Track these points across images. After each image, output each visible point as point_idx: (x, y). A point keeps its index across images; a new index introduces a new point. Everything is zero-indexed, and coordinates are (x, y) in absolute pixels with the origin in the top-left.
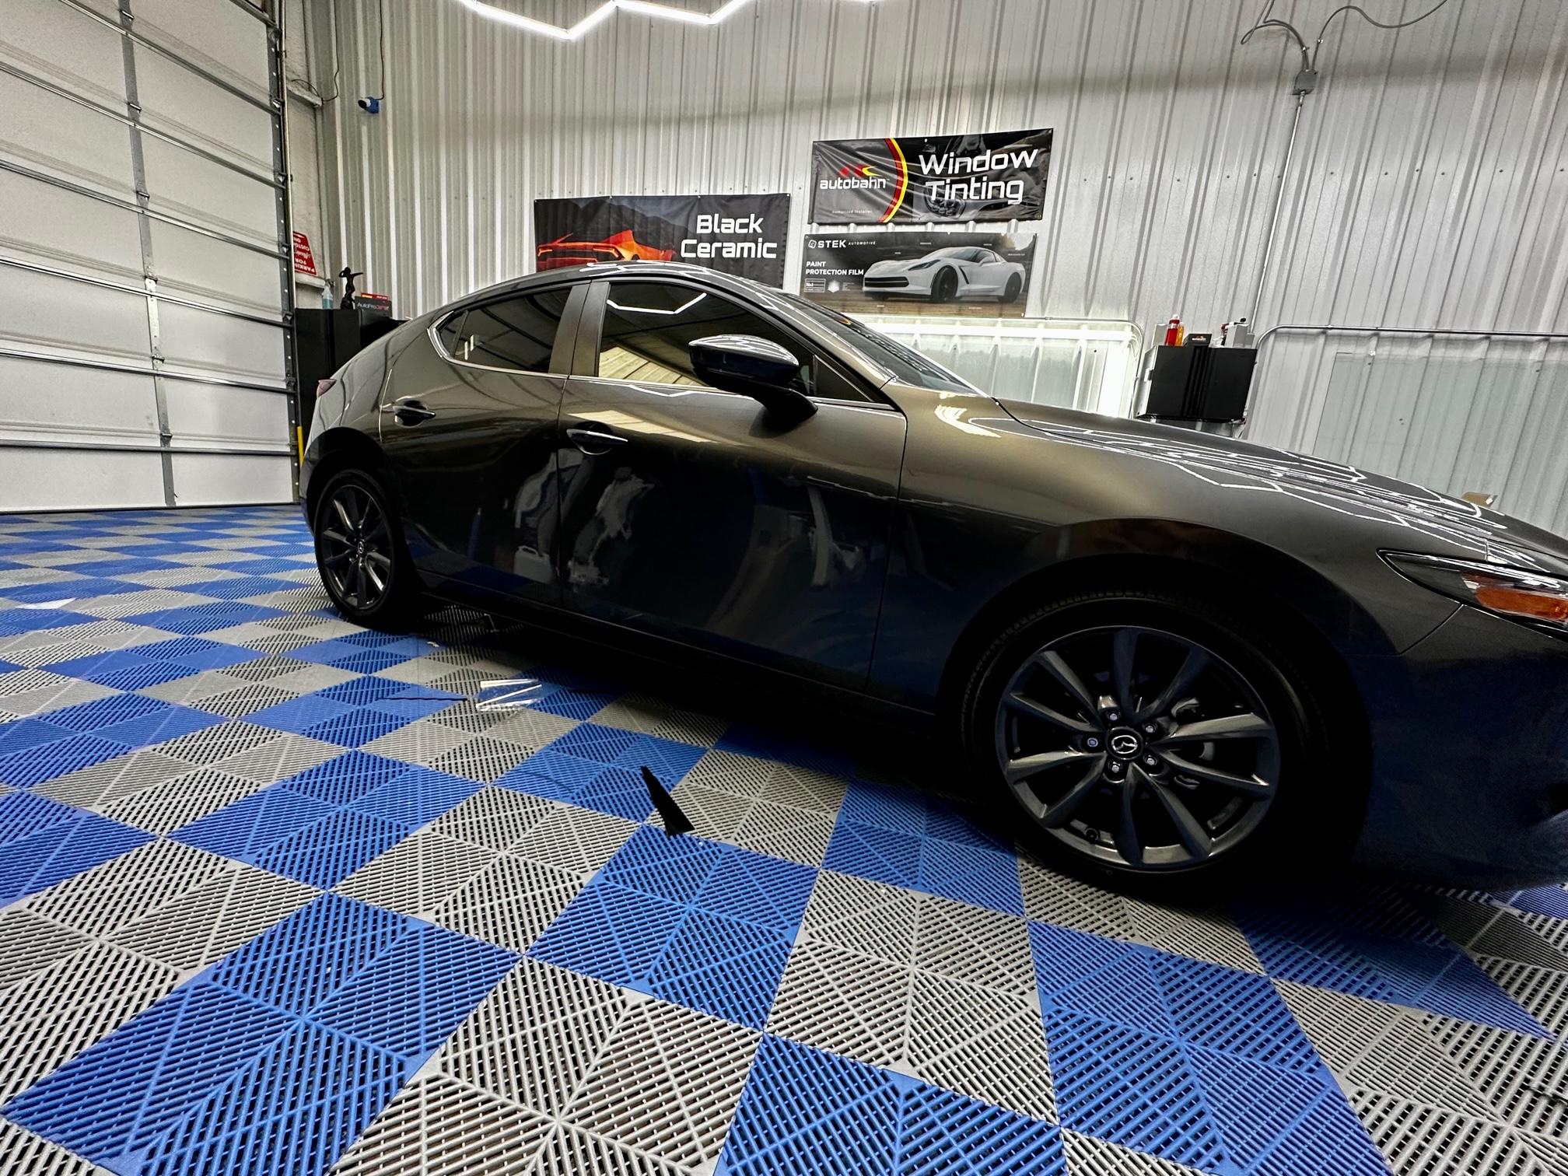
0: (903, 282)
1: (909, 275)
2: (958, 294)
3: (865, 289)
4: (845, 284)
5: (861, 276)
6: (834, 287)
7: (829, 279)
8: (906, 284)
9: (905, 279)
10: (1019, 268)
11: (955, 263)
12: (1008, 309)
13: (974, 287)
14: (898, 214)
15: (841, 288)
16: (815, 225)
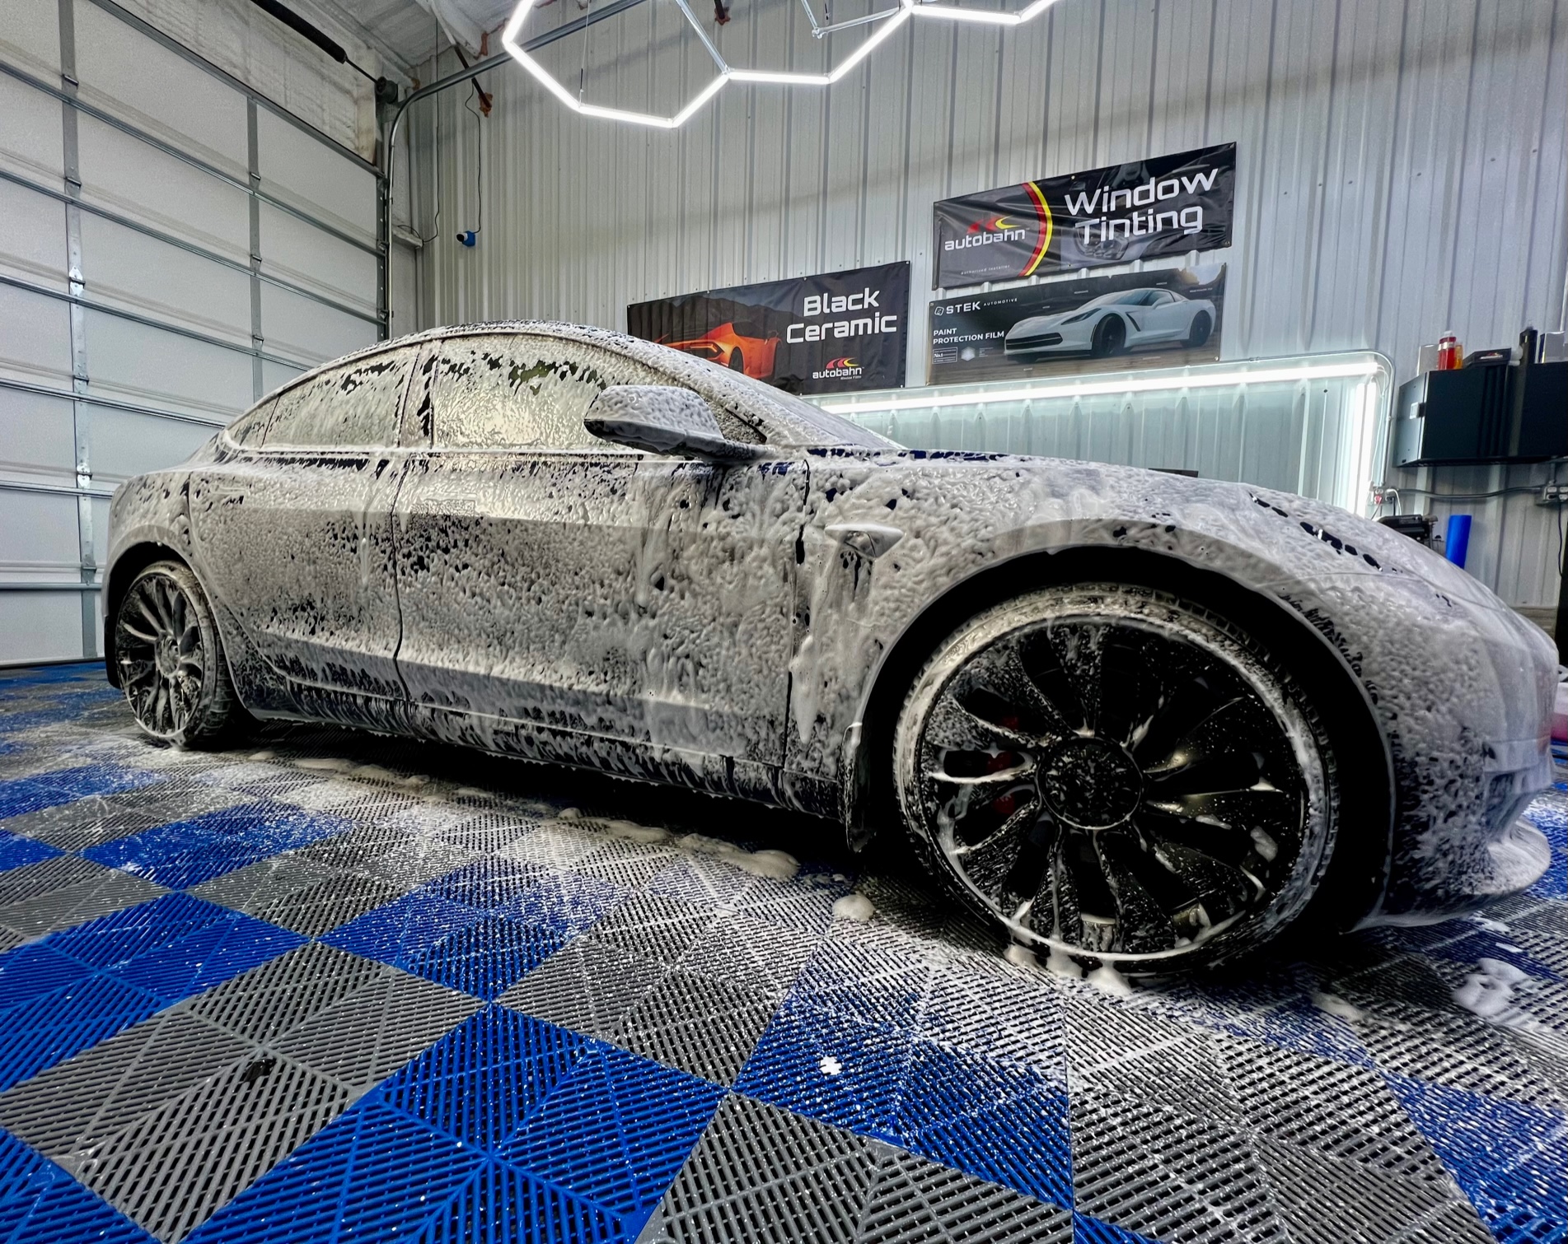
0: (1056, 338)
1: (1062, 330)
2: (1127, 344)
3: (1007, 352)
4: (982, 350)
5: (1002, 339)
6: (968, 355)
7: (962, 346)
8: (1060, 341)
9: (1057, 335)
10: (1207, 305)
11: (1120, 310)
12: (1195, 354)
13: (1146, 334)
14: (1042, 264)
15: (977, 354)
16: (941, 290)
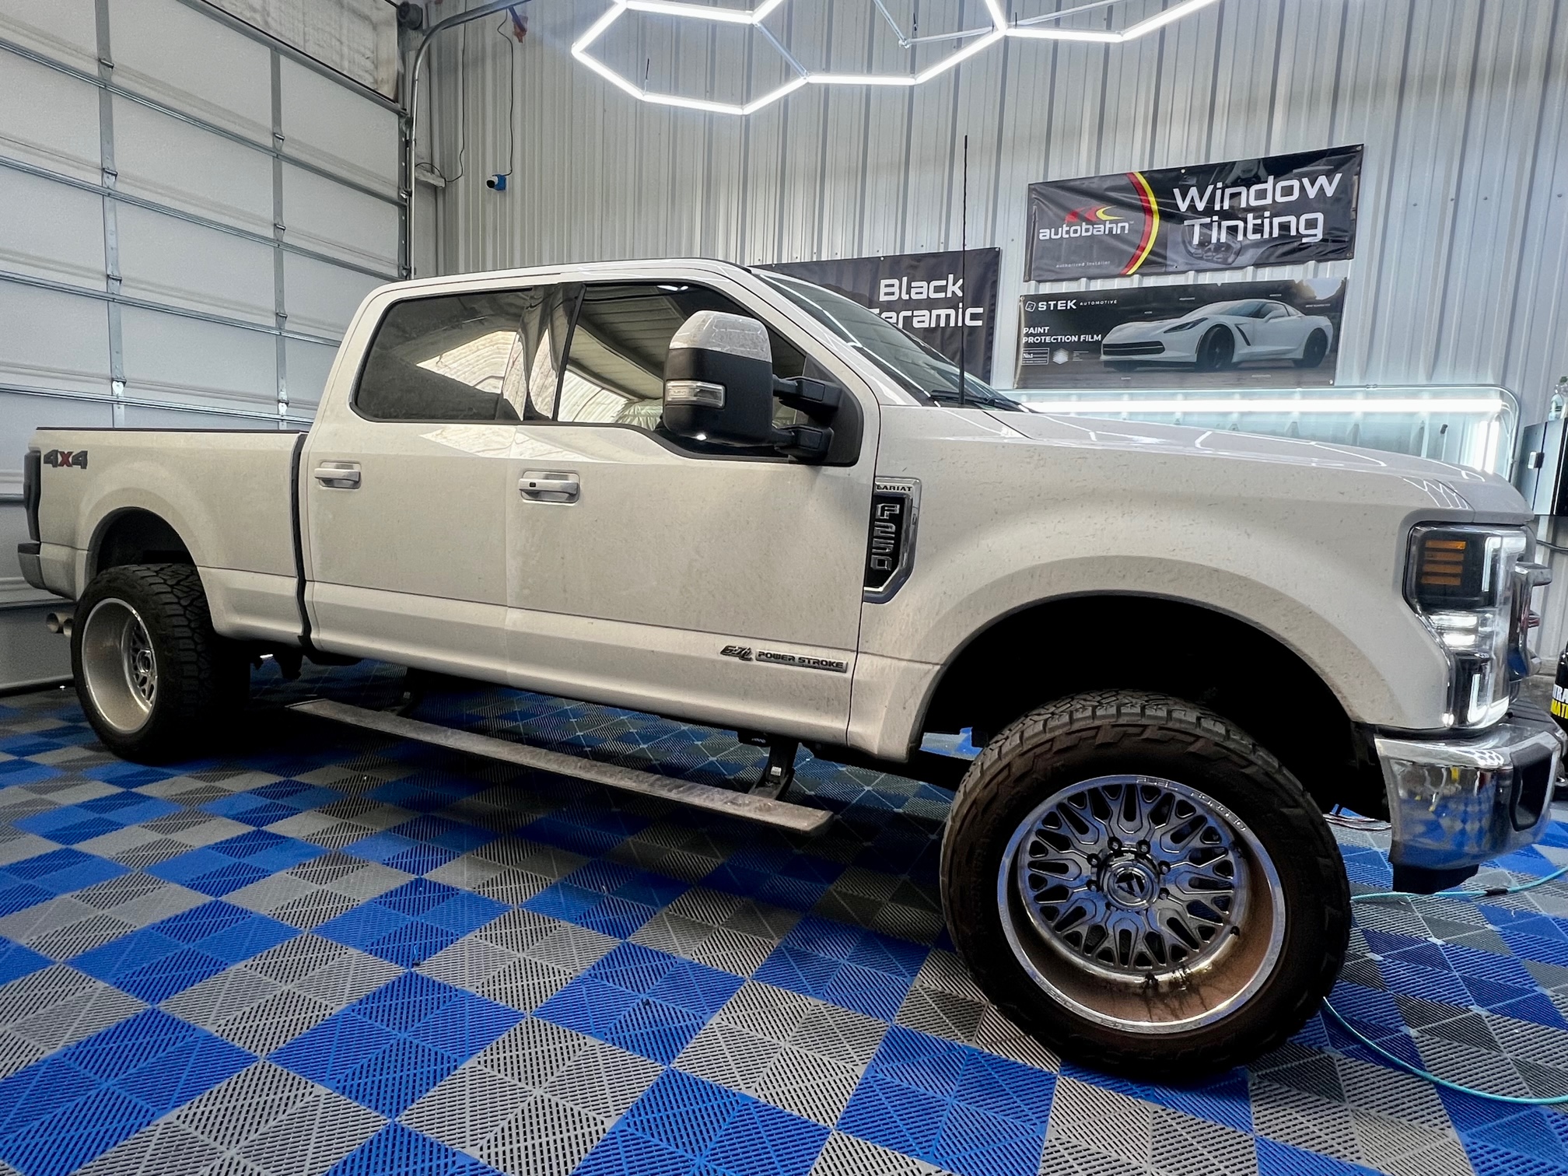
0: (1156, 347)
1: (1165, 339)
2: (1235, 359)
3: (1104, 357)
4: (1076, 353)
5: (1099, 343)
6: (1061, 357)
7: (1055, 347)
8: (1163, 350)
9: (1160, 343)
10: (1323, 322)
11: (1229, 321)
12: (1309, 375)
13: (1258, 349)
14: (1146, 263)
15: (1070, 358)
16: (1033, 283)
